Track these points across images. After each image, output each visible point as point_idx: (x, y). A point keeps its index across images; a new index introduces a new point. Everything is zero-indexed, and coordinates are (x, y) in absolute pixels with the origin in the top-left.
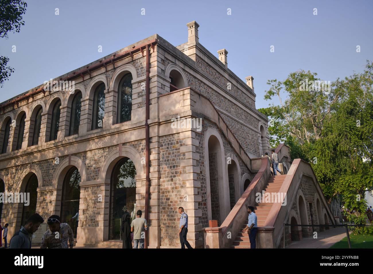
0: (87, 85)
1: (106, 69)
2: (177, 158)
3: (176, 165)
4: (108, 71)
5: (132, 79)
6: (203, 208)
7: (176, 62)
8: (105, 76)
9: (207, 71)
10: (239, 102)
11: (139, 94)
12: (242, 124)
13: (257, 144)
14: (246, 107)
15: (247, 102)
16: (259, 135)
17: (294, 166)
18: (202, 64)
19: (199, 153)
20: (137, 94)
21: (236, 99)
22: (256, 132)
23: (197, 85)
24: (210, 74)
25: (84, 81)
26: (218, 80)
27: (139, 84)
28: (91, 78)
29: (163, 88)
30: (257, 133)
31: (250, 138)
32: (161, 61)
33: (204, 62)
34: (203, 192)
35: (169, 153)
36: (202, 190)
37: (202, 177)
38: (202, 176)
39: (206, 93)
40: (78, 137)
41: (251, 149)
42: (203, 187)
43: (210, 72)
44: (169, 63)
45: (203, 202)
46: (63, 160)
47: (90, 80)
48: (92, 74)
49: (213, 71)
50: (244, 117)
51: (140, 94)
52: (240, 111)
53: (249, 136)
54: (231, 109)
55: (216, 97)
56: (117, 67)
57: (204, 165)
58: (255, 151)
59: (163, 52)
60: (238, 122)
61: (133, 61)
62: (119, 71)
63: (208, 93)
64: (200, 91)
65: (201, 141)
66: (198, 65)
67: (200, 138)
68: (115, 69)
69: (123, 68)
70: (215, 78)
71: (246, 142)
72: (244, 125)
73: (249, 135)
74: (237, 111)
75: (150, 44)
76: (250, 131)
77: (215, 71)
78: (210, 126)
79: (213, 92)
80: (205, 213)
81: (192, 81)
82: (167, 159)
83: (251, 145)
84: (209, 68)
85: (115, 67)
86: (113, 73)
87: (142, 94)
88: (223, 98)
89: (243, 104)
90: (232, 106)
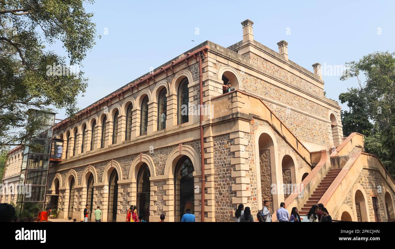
0: (152, 89)
1: (167, 74)
2: (228, 157)
3: (227, 163)
4: (169, 76)
5: (189, 84)
6: (253, 202)
7: (228, 63)
8: (166, 81)
9: (263, 67)
10: (303, 92)
11: (194, 98)
12: (307, 115)
13: (326, 134)
14: (311, 96)
15: (313, 91)
16: (328, 124)
17: (352, 160)
18: (257, 60)
19: (248, 151)
20: (193, 98)
21: (299, 90)
22: (324, 121)
23: (253, 82)
24: (267, 69)
25: (149, 86)
26: (277, 74)
27: (195, 88)
28: (155, 83)
29: (216, 90)
30: (326, 123)
31: (318, 129)
32: (213, 65)
33: (261, 58)
34: (253, 187)
35: (221, 152)
36: (252, 186)
37: (251, 174)
38: (252, 172)
39: (263, 89)
40: (146, 137)
41: (318, 140)
42: (252, 183)
43: (268, 66)
44: (221, 66)
45: (253, 197)
46: (136, 157)
47: (154, 85)
48: (156, 80)
49: (271, 64)
50: (308, 107)
51: (196, 97)
52: (305, 102)
53: (315, 127)
54: (294, 101)
55: (275, 91)
56: (176, 73)
57: (253, 163)
58: (324, 142)
59: (215, 56)
60: (301, 113)
61: (189, 66)
62: (177, 76)
63: (265, 88)
64: (256, 88)
65: (250, 140)
66: (253, 62)
67: (249, 137)
68: (174, 74)
69: (180, 73)
70: (274, 72)
71: (312, 133)
72: (309, 116)
73: (315, 125)
74: (301, 102)
75: (202, 50)
76: (318, 121)
77: (273, 65)
78: (261, 124)
79: (272, 87)
80: (255, 207)
81: (247, 78)
82: (219, 158)
83: (318, 135)
84: (266, 63)
85: (174, 72)
86: (172, 78)
87: (197, 97)
88: (283, 91)
89: (307, 94)
90: (294, 98)
